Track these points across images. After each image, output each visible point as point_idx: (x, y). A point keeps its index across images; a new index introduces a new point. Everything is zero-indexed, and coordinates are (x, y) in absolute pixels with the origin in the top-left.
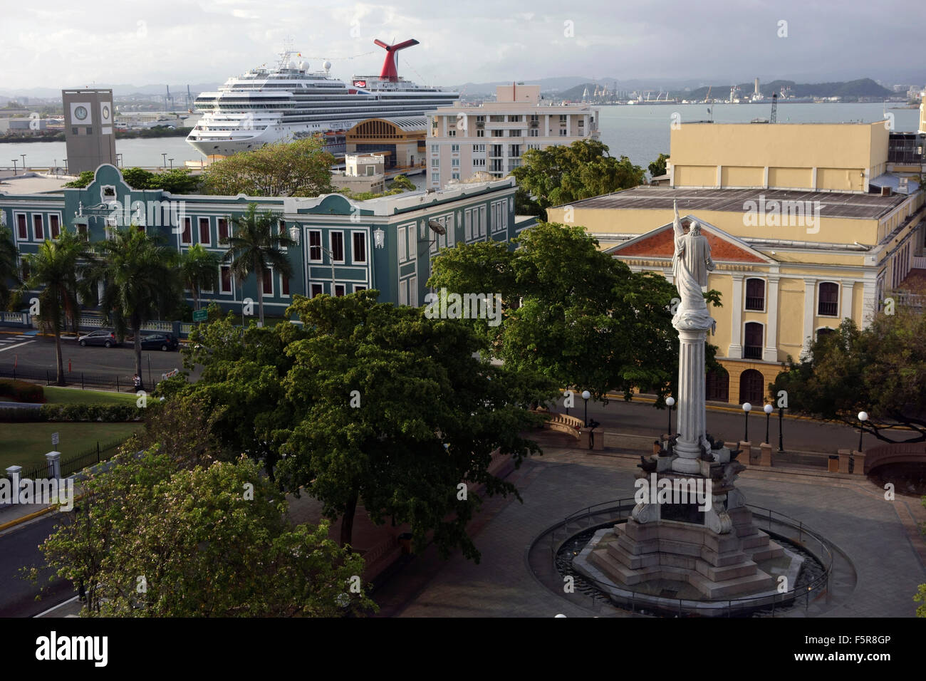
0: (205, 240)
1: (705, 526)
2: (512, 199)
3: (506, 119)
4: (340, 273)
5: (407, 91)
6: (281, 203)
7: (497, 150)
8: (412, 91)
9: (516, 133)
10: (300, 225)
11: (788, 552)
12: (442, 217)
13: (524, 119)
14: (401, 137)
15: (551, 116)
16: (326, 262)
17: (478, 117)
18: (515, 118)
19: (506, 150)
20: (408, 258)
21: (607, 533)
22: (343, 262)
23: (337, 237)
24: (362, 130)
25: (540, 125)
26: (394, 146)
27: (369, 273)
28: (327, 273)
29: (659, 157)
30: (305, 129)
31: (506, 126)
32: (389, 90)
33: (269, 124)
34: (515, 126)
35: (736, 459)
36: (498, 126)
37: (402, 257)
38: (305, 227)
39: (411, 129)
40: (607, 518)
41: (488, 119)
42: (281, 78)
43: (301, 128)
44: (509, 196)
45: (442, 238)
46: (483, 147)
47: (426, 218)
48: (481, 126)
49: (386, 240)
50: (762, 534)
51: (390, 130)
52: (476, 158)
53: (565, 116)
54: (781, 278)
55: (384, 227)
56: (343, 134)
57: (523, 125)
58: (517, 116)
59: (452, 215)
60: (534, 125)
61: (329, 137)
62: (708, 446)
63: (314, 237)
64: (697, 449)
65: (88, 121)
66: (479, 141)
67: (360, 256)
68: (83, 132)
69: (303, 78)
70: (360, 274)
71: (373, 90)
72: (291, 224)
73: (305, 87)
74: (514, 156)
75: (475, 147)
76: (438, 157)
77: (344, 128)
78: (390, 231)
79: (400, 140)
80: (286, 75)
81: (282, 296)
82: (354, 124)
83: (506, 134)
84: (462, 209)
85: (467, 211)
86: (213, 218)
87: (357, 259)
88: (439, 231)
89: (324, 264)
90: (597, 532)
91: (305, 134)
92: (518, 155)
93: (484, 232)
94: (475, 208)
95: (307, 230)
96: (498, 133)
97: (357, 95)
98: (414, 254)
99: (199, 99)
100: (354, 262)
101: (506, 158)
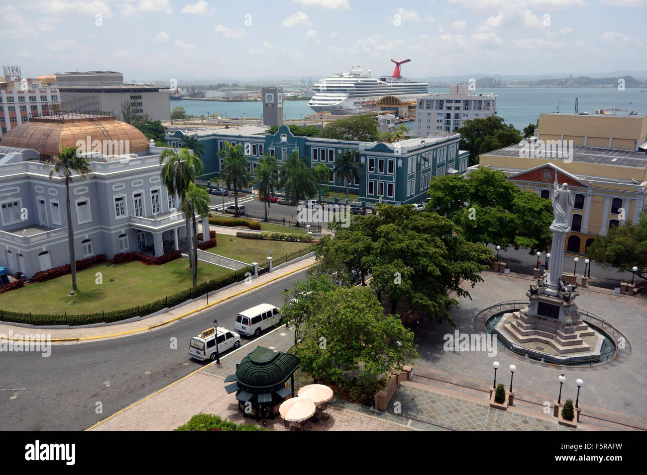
0: (323, 159)
1: (559, 320)
2: (458, 144)
3: (454, 102)
4: (383, 178)
5: (405, 83)
6: (358, 144)
7: (448, 116)
8: (406, 83)
9: (457, 108)
10: (365, 156)
11: (597, 334)
12: (427, 153)
13: (462, 102)
14: (401, 104)
15: (475, 101)
16: (376, 172)
17: (440, 101)
18: (457, 101)
19: (452, 116)
20: (412, 171)
21: (509, 316)
22: (383, 173)
23: (381, 162)
24: (384, 101)
25: (469, 105)
26: (397, 108)
27: (394, 178)
28: (377, 177)
29: (529, 125)
30: (359, 101)
31: (453, 105)
32: (396, 83)
33: (343, 98)
34: (457, 105)
35: (575, 290)
36: (449, 105)
37: (409, 172)
38: (367, 156)
39: (406, 101)
40: (508, 307)
41: (445, 102)
42: (350, 78)
43: (357, 100)
44: (457, 143)
45: (427, 163)
46: (442, 114)
47: (421, 154)
48: (442, 104)
49: (403, 164)
50: (584, 324)
51: (396, 101)
52: (438, 119)
53: (481, 101)
54: (593, 195)
55: (402, 158)
56: (375, 103)
57: (461, 105)
58: (458, 101)
59: (432, 152)
60: (467, 105)
61: (369, 104)
62: (562, 284)
63: (371, 161)
64: (557, 285)
65: (273, 101)
66: (440, 111)
67: (391, 170)
68: (270, 106)
69: (359, 77)
70: (391, 179)
71: (389, 83)
72: (362, 155)
73: (360, 82)
74: (456, 118)
75: (438, 114)
76: (421, 118)
77: (376, 100)
78: (405, 160)
79: (400, 106)
80: (352, 76)
81: (355, 184)
82: (380, 98)
83: (453, 108)
84: (436, 149)
85: (438, 150)
86: (327, 150)
87: (389, 172)
88: (425, 160)
89: (375, 173)
90: (505, 314)
91: (359, 103)
92: (458, 118)
93: (445, 159)
94: (442, 149)
95: (368, 159)
96: (449, 108)
97: (382, 85)
98: (414, 171)
99: (314, 87)
100: (388, 173)
101: (452, 120)
